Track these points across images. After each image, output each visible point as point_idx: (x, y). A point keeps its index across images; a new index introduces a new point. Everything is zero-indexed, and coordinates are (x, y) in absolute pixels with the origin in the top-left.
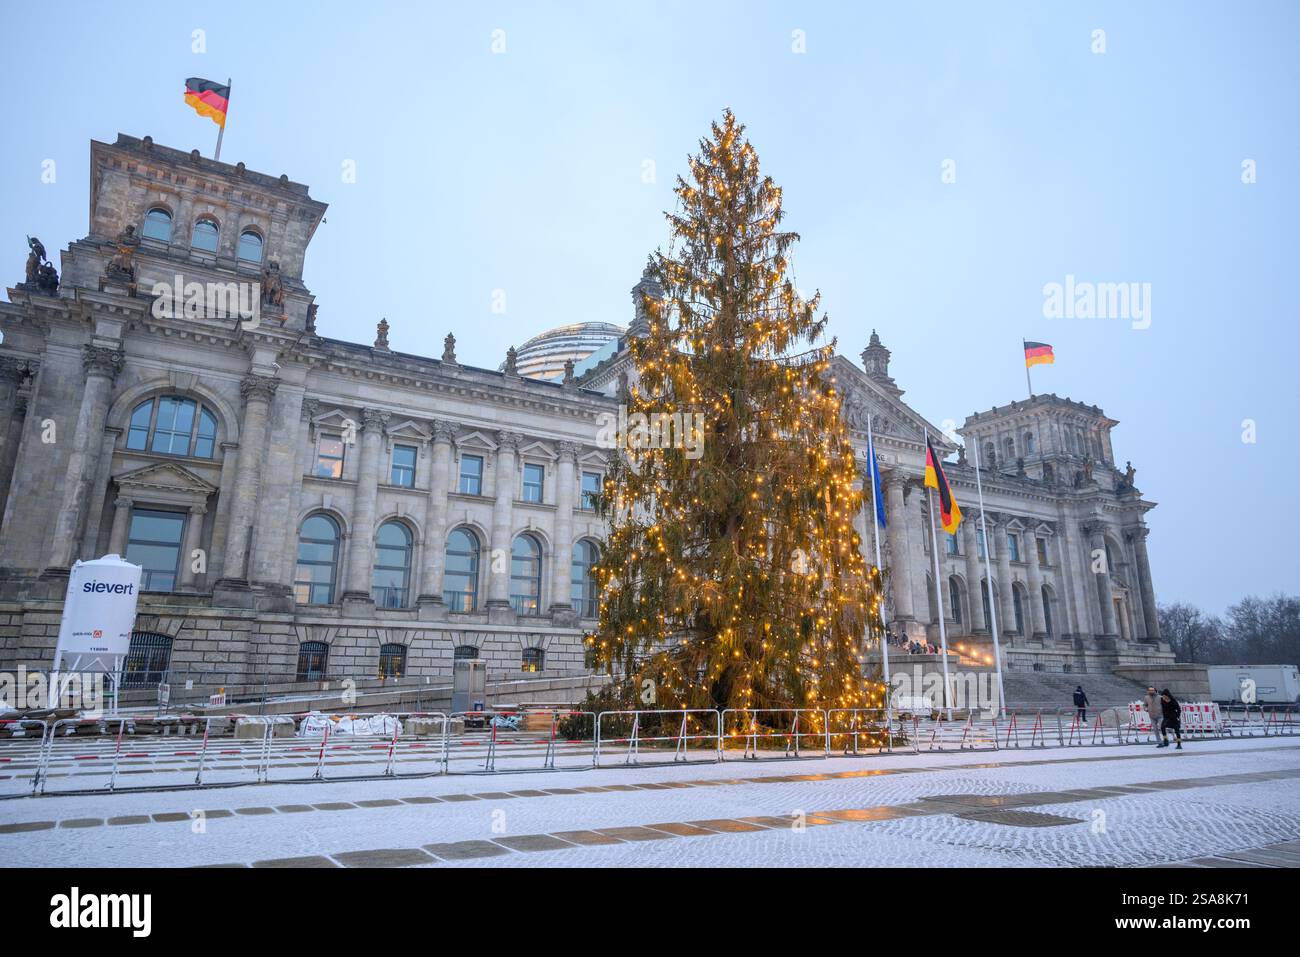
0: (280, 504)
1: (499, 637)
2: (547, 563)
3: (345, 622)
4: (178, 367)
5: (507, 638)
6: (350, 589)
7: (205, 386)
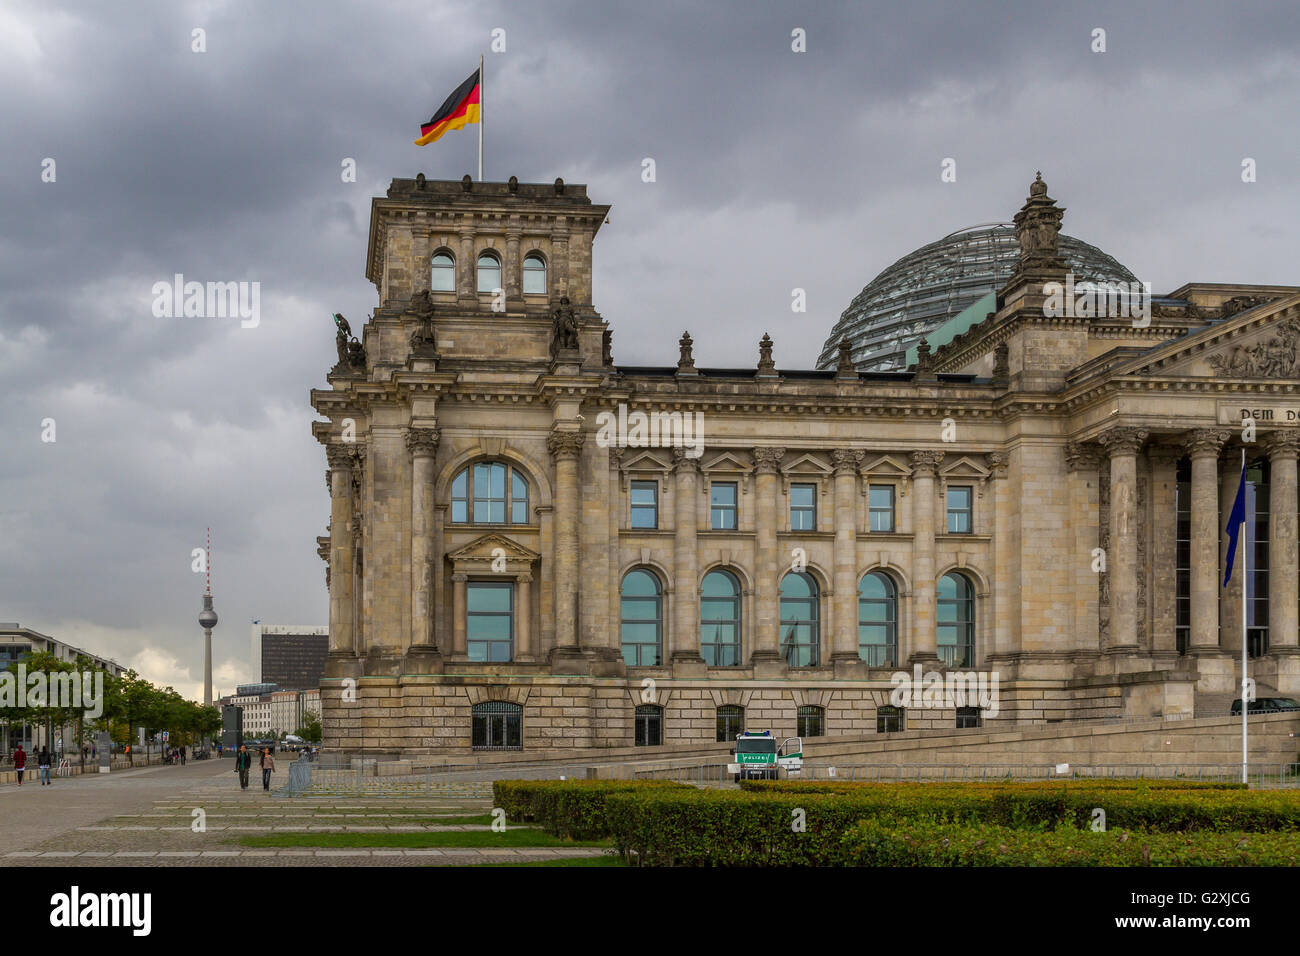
0: (599, 564)
1: (847, 695)
2: (905, 604)
3: (677, 684)
4: (486, 433)
5: (858, 695)
6: (678, 649)
7: (513, 449)
